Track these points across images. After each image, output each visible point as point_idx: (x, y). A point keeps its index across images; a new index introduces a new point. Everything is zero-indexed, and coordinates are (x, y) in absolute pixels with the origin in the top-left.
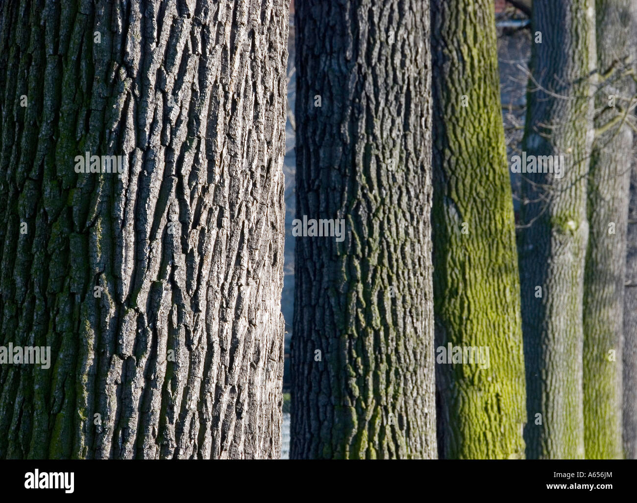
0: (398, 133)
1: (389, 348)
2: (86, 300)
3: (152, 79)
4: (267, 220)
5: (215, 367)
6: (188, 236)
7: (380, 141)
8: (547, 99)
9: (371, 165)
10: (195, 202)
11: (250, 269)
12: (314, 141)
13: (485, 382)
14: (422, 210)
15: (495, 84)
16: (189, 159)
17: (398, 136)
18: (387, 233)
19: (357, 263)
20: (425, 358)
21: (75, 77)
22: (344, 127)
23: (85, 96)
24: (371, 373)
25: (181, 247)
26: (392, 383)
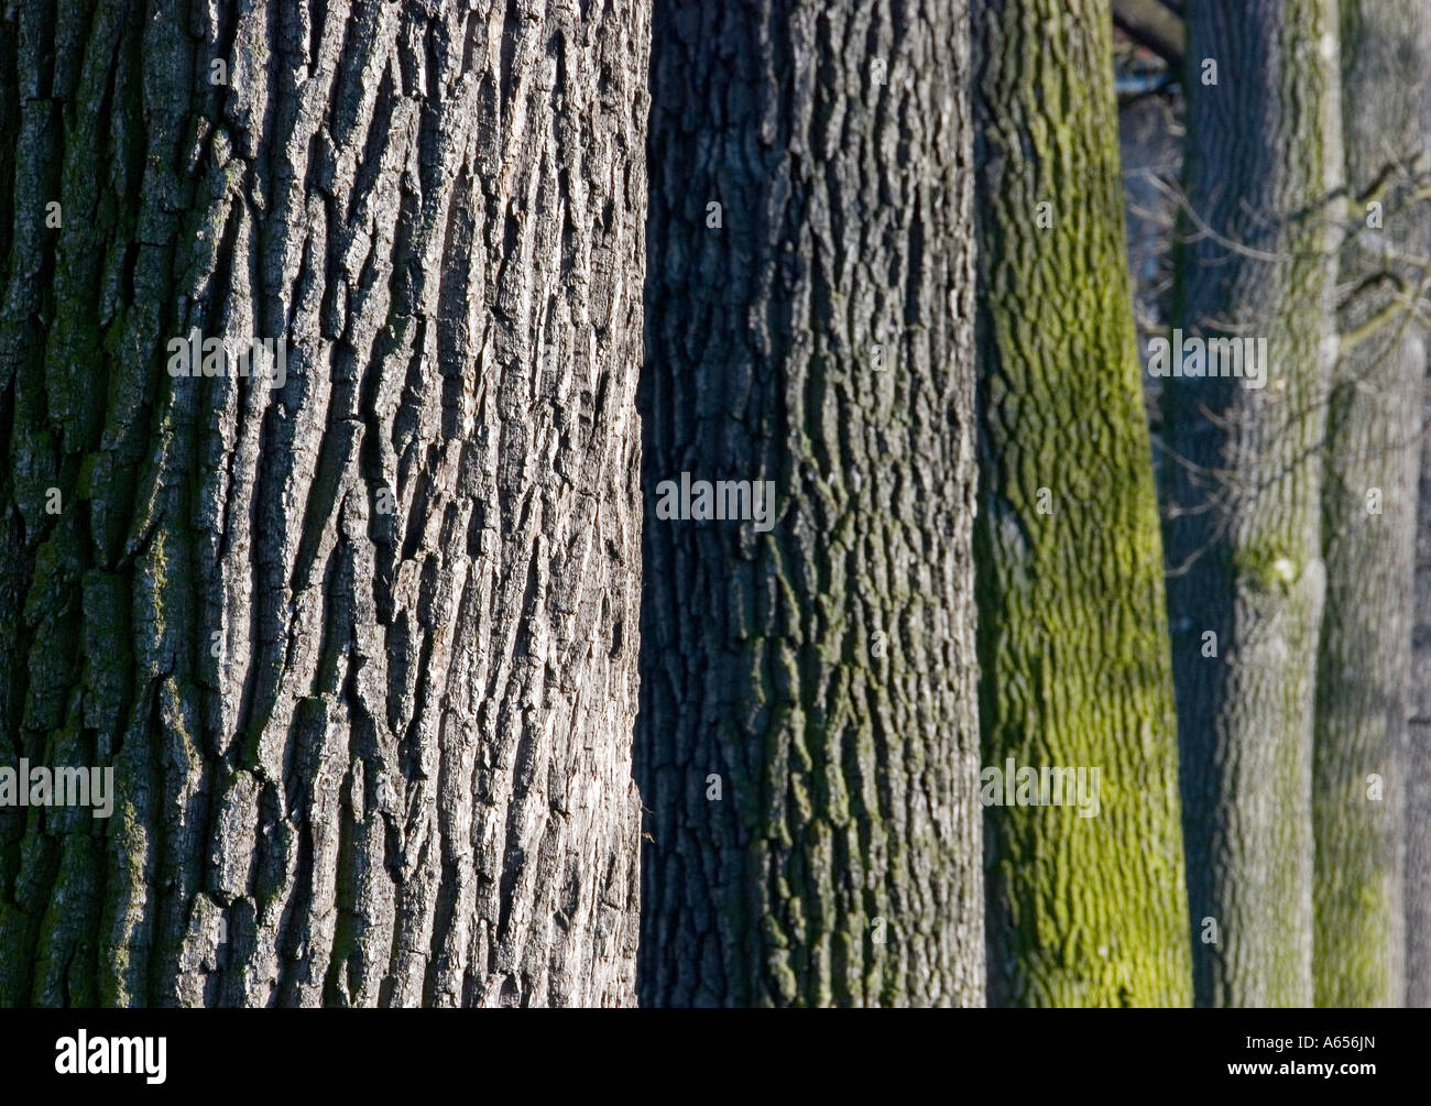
0: (892, 329)
1: (871, 874)
2: (125, 748)
3: (299, 162)
4: (596, 536)
5: (462, 926)
6: (393, 577)
7: (846, 349)
8: (1222, 261)
9: (826, 411)
10: (410, 487)
11: (554, 665)
12: (682, 349)
13: (1093, 960)
14: (950, 522)
15: (1114, 215)
16: (394, 373)
17: (891, 337)
18: (864, 583)
19: (789, 658)
20: (961, 898)
21: (95, 157)
22: (758, 312)
23: (123, 209)
24: (826, 939)
25: (373, 606)
26: (879, 964)
